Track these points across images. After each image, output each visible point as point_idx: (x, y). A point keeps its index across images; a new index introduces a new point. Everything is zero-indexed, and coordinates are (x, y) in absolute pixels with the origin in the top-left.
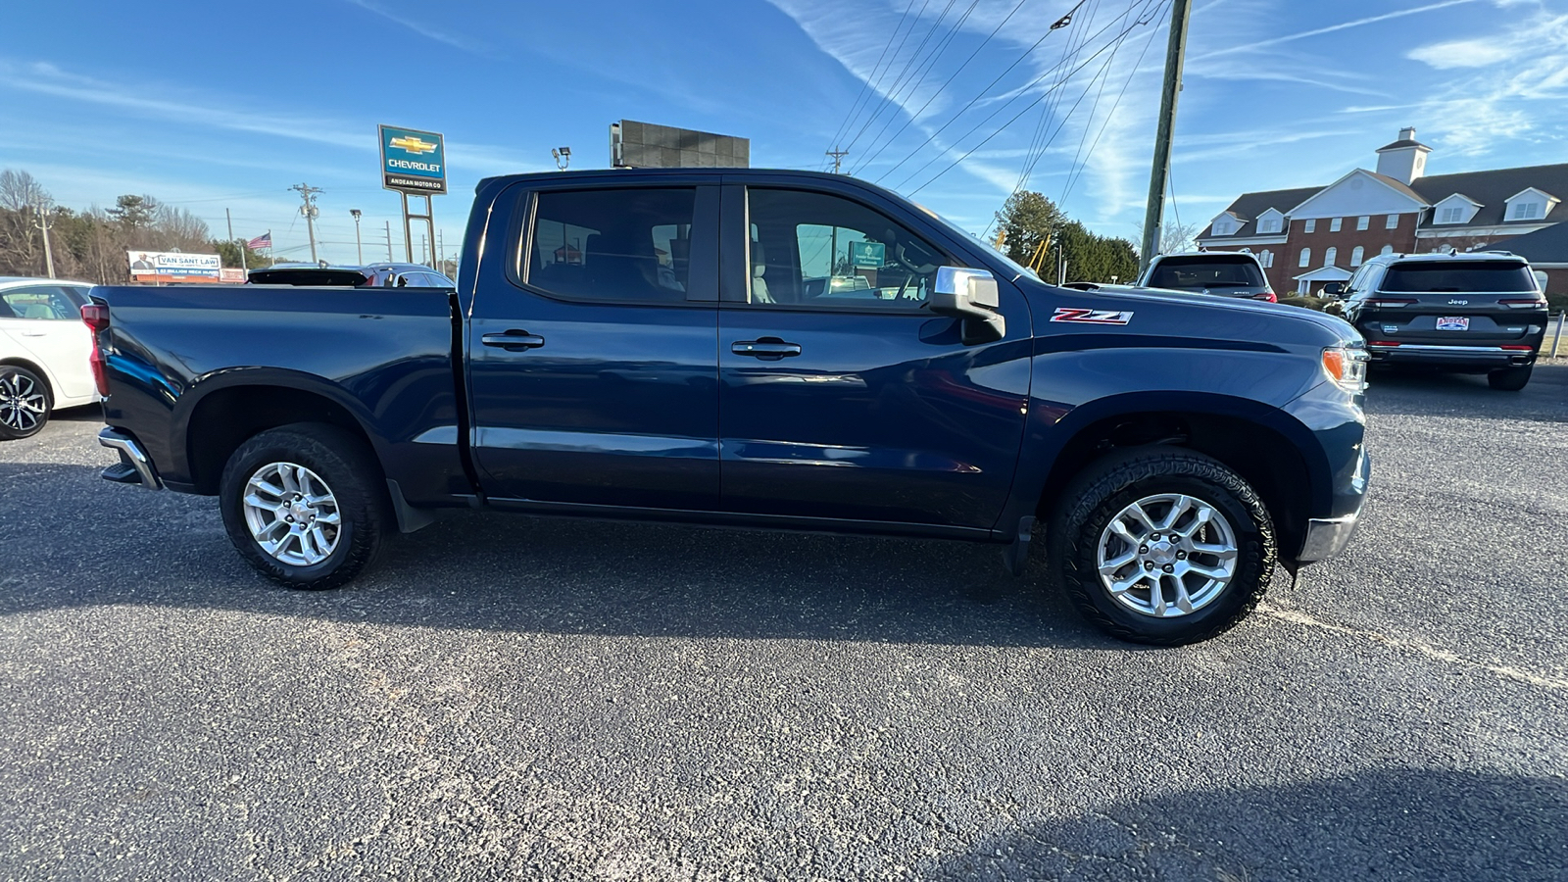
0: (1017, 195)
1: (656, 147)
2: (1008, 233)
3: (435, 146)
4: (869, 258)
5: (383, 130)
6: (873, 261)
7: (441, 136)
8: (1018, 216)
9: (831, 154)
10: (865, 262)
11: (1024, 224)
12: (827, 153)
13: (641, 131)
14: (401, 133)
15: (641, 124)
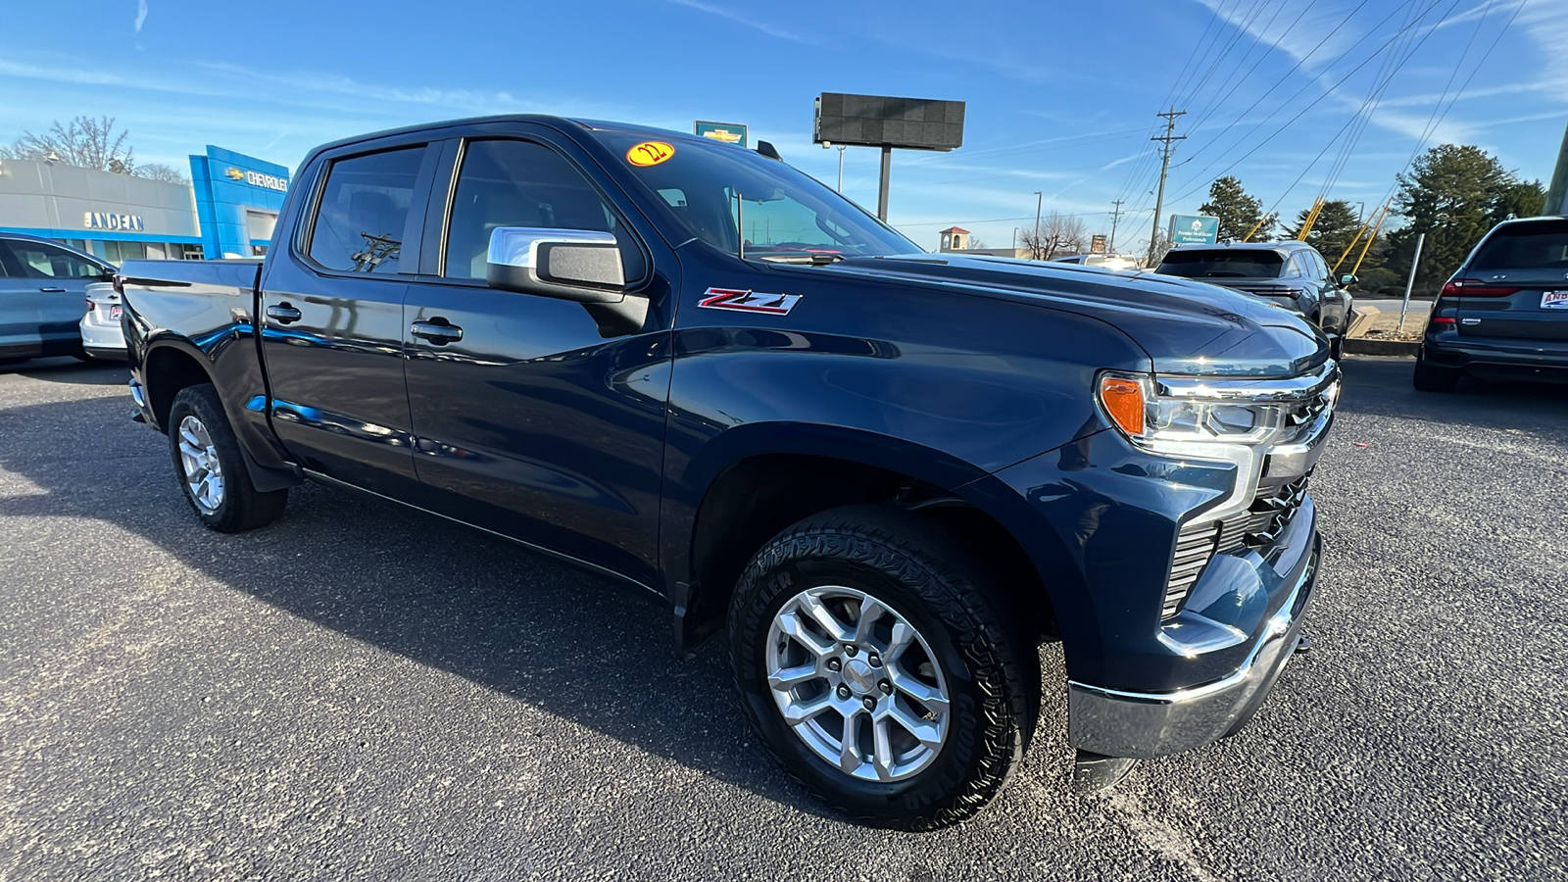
0: (1434, 151)
1: (856, 118)
2: (1412, 200)
3: (739, 137)
4: (1195, 234)
5: (697, 126)
6: (1202, 237)
7: (745, 127)
8: (1433, 178)
9: (1164, 115)
10: (1190, 239)
11: (1441, 187)
12: (1159, 115)
13: (842, 103)
14: (712, 127)
15: (842, 95)
